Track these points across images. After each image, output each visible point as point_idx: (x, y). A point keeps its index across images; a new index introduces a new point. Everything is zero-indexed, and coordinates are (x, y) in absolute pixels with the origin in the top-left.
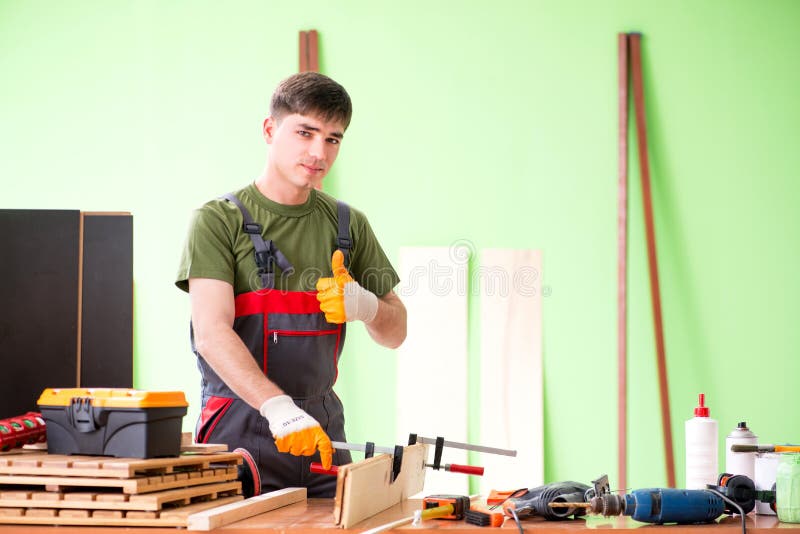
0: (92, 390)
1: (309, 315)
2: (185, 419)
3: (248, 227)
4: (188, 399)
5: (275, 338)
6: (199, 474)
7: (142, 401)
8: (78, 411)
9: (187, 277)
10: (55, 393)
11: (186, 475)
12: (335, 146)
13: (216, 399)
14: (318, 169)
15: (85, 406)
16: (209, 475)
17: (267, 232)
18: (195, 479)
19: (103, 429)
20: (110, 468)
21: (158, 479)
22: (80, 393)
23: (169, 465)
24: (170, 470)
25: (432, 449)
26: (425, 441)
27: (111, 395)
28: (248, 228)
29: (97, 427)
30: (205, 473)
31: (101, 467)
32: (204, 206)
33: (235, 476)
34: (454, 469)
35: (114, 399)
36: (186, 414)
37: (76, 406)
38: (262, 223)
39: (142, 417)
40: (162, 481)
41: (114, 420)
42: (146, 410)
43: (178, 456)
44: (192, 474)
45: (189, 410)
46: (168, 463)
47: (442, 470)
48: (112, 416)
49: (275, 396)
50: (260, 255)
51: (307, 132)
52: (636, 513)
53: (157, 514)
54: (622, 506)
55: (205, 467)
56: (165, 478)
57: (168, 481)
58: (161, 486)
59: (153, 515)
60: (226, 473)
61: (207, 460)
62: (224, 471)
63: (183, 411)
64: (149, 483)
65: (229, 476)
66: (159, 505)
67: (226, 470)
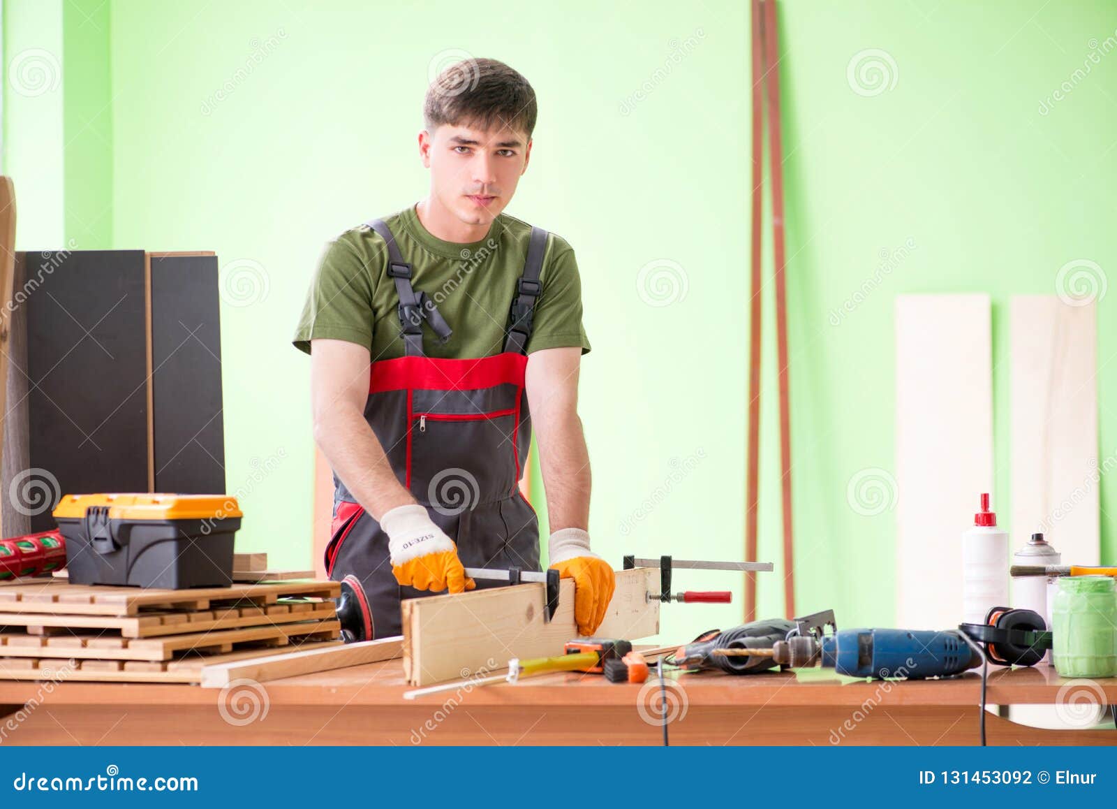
0: (114, 496)
1: (474, 391)
2: (238, 534)
3: (394, 267)
4: (242, 508)
5: (423, 424)
6: (261, 610)
7: (171, 510)
8: (94, 525)
9: (310, 339)
10: (74, 501)
11: (235, 612)
12: (513, 159)
13: (347, 505)
14: (490, 196)
15: (101, 517)
16: (281, 612)
17: (420, 281)
18: (252, 617)
19: (125, 549)
20: (104, 602)
21: (183, 617)
22: (98, 500)
23: (202, 598)
24: (205, 605)
25: (657, 574)
26: (645, 563)
27: (134, 502)
28: (395, 269)
29: (117, 547)
30: (270, 609)
31: (92, 601)
32: (339, 240)
34: (689, 598)
35: (137, 507)
36: (238, 527)
37: (92, 518)
38: (417, 263)
39: (170, 532)
40: (189, 621)
41: (138, 537)
42: (177, 523)
43: (229, 586)
44: (245, 611)
45: (243, 522)
46: (203, 596)
47: (674, 602)
48: (135, 531)
49: (403, 504)
50: (406, 309)
51: (465, 147)
52: (837, 663)
53: (164, 664)
54: (818, 654)
55: (269, 600)
56: (193, 616)
57: (198, 620)
58: (185, 627)
59: (159, 666)
60: (314, 609)
61: (272, 592)
62: (311, 606)
63: (234, 523)
64: (162, 623)
65: (318, 614)
66: (165, 653)
67: (314, 604)
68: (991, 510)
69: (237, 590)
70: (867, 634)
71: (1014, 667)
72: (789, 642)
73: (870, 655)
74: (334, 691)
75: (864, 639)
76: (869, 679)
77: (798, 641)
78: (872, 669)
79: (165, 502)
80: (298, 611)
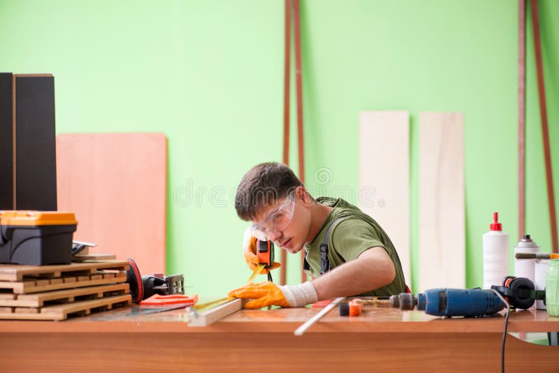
0: (2, 212)
2: (75, 234)
4: (77, 219)
6: (88, 278)
7: (38, 220)
11: (74, 279)
16: (98, 279)
18: (83, 281)
19: (10, 243)
20: (3, 273)
21: (47, 281)
23: (57, 271)
24: (59, 275)
27: (16, 216)
29: (5, 241)
30: (93, 277)
33: (125, 279)
35: (17, 219)
36: (75, 230)
39: (38, 233)
40: (50, 283)
41: (17, 236)
42: (40, 227)
43: (70, 264)
44: (80, 278)
45: (78, 227)
46: (56, 269)
48: (16, 233)
52: (426, 308)
53: (39, 309)
54: (415, 303)
55: (92, 272)
56: (52, 281)
57: (56, 283)
58: (48, 287)
59: (36, 310)
60: (115, 277)
61: (94, 267)
62: (113, 276)
63: (73, 228)
64: (36, 285)
65: (118, 280)
66: (40, 303)
67: (115, 274)
68: (499, 222)
69: (74, 266)
70: (443, 292)
71: (517, 310)
72: (399, 296)
73: (446, 304)
74: (138, 324)
75: (442, 295)
76: (443, 317)
77: (404, 296)
78: (446, 312)
79: (34, 216)
80: (107, 278)
